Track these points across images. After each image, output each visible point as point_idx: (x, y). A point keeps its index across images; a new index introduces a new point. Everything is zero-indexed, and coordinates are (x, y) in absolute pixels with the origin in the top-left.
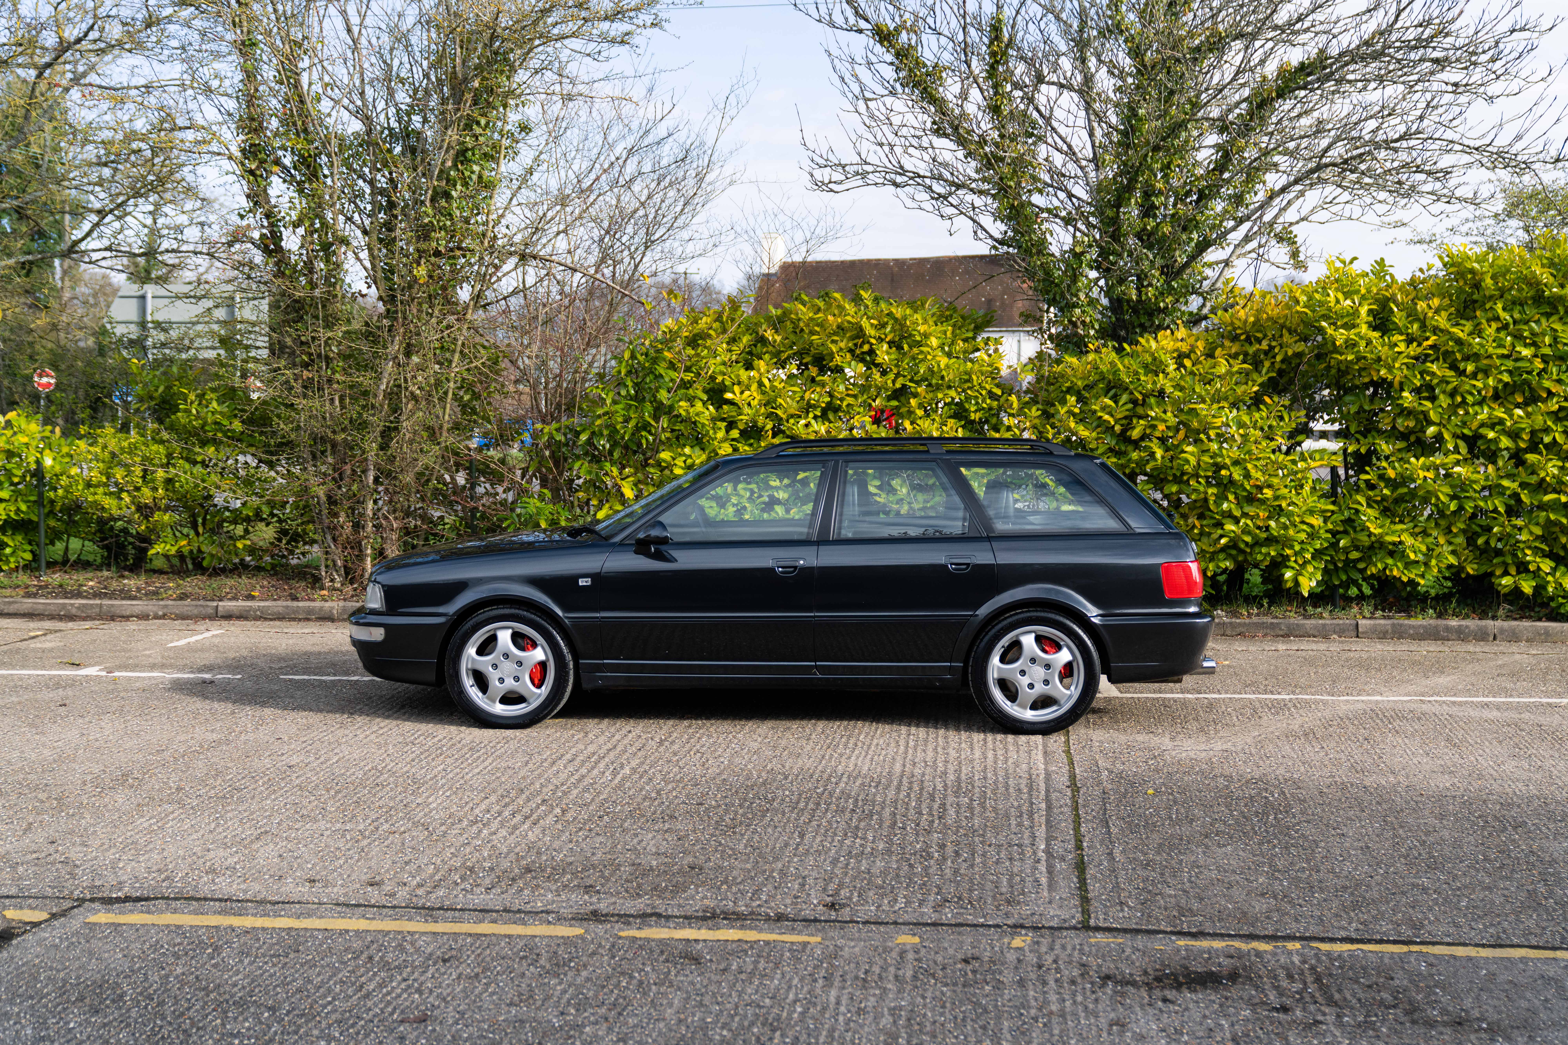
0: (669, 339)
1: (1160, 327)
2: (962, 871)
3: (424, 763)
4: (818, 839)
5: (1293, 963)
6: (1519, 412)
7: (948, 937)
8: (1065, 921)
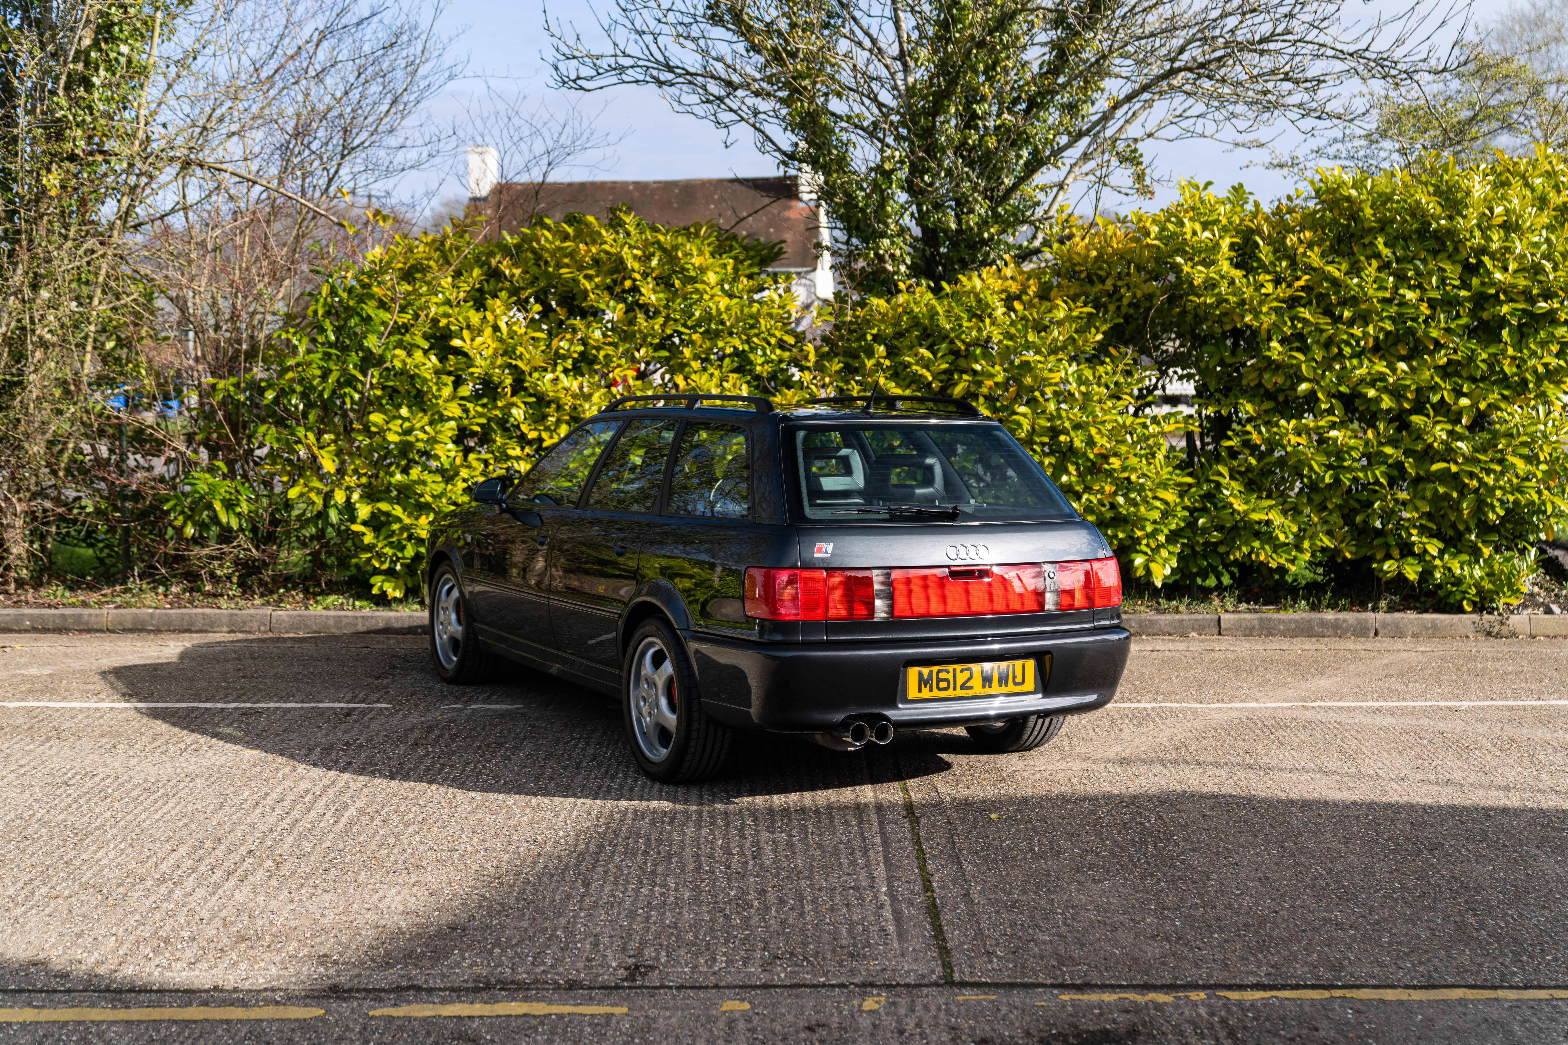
0: (377, 272)
1: (985, 263)
2: (790, 922)
3: (84, 809)
4: (608, 889)
5: (1199, 1015)
6: (1402, 366)
7: (785, 1002)
8: (923, 976)
